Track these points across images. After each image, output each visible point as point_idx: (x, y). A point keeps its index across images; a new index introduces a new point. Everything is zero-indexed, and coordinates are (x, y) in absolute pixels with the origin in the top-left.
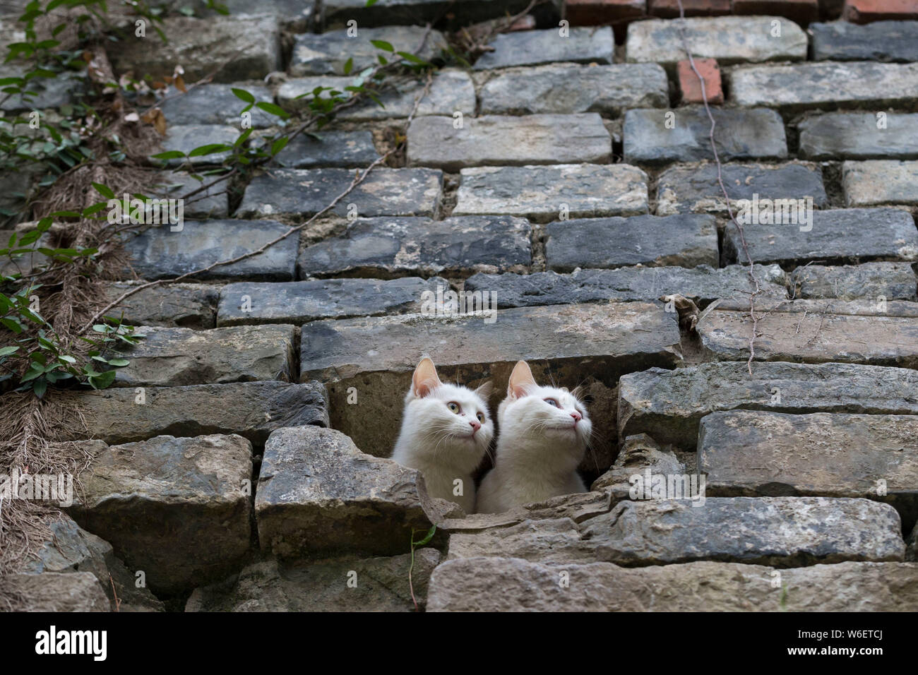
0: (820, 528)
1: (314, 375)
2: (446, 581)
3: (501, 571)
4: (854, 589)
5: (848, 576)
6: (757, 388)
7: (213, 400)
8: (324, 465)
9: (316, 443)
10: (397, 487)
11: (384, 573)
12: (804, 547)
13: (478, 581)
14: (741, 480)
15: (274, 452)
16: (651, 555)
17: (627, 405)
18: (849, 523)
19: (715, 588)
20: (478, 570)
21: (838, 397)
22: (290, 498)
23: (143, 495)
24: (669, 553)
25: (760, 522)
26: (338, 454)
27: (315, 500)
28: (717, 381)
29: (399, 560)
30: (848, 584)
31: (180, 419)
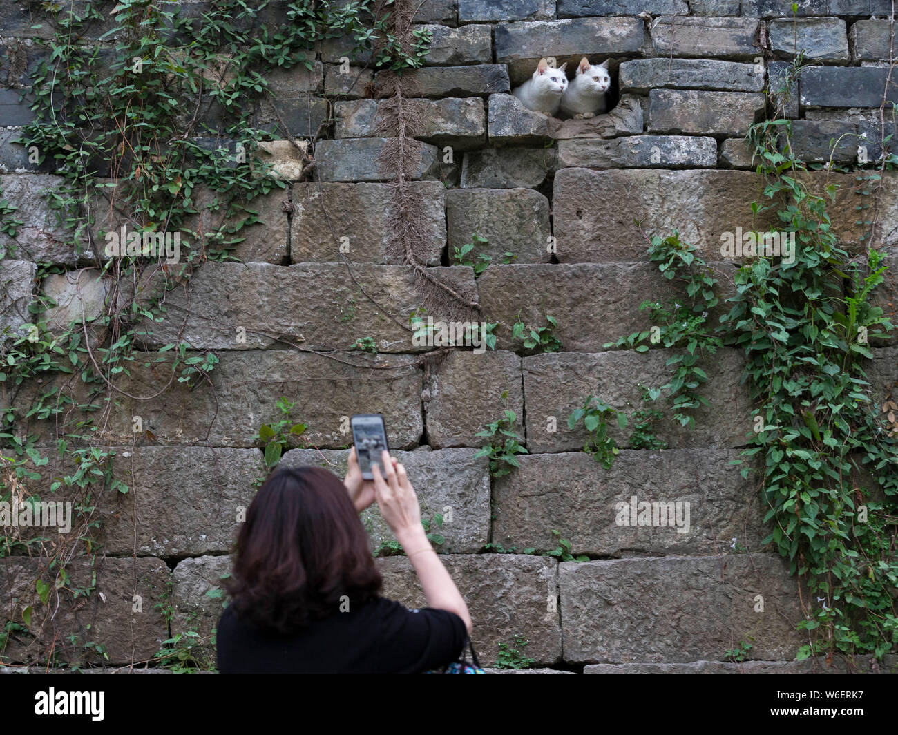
0: (689, 152)
1: (503, 60)
2: (561, 180)
3: (579, 176)
4: (697, 183)
5: (696, 177)
6: (671, 75)
7: (466, 77)
8: (513, 116)
9: (508, 104)
10: (540, 128)
11: (535, 156)
12: (682, 162)
13: (572, 180)
14: (663, 127)
15: (493, 109)
16: (630, 165)
17: (623, 83)
18: (699, 150)
19: (652, 183)
20: (571, 175)
21: (701, 81)
22: (501, 133)
23: (449, 132)
24: (636, 164)
25: (668, 149)
26: (517, 110)
27: (510, 134)
28: (657, 70)
29: (540, 151)
30: (696, 180)
31: (455, 87)
